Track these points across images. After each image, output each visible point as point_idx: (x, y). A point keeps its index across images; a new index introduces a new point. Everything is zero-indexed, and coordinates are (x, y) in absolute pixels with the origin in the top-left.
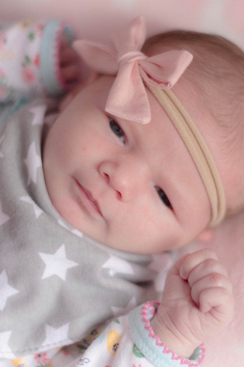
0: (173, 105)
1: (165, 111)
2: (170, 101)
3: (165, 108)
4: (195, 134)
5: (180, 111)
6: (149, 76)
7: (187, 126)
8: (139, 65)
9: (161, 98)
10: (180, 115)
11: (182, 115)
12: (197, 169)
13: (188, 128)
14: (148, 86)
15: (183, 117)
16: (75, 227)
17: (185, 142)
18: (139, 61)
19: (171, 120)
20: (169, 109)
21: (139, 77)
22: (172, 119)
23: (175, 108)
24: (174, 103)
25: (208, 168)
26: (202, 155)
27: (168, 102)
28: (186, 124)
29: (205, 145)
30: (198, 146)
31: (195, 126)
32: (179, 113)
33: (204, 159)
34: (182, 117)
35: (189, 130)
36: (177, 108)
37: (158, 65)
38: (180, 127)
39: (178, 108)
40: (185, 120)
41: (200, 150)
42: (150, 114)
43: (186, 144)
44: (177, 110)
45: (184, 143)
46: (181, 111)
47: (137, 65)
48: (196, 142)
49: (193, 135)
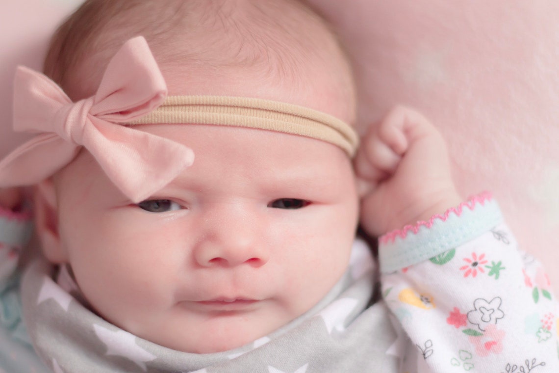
0: (184, 108)
1: (186, 124)
2: (177, 108)
3: (182, 120)
4: (243, 105)
5: (199, 105)
6: (122, 113)
7: (226, 108)
8: (95, 115)
9: (163, 117)
10: (205, 107)
11: (207, 105)
12: (289, 134)
13: (229, 109)
14: (136, 123)
15: (210, 105)
16: (252, 342)
17: (245, 125)
18: (89, 112)
19: (203, 124)
20: (188, 117)
21: (115, 127)
22: (205, 122)
23: (191, 107)
24: (182, 105)
25: (297, 118)
26: (276, 114)
27: (177, 112)
28: (222, 108)
29: (266, 101)
30: (262, 112)
31: (233, 98)
32: (202, 108)
33: (282, 115)
34: (209, 107)
35: (233, 109)
36: (192, 105)
37: (116, 92)
38: (222, 118)
39: (194, 103)
40: (217, 105)
41: (268, 113)
42: (182, 147)
43: (249, 126)
44: (195, 108)
45: (247, 127)
46: (201, 103)
47: (95, 118)
48: (255, 111)
49: (243, 109)
